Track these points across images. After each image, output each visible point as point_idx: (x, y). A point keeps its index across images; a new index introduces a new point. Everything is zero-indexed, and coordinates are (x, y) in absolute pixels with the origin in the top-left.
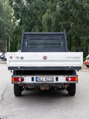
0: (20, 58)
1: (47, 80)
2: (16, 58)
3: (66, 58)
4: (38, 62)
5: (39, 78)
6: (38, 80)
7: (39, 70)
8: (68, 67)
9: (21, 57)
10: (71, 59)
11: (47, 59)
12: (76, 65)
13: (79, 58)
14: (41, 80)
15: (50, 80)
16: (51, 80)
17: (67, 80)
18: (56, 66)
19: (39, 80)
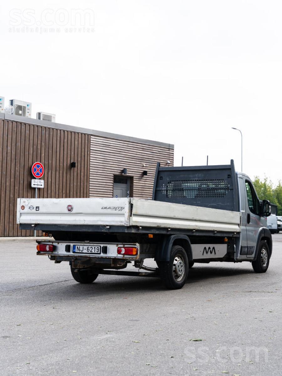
0: (35, 208)
1: (89, 252)
2: (30, 208)
3: (102, 208)
4: (60, 217)
5: (77, 247)
6: (76, 251)
7: (62, 230)
8: (105, 226)
9: (37, 207)
10: (109, 211)
11: (74, 211)
12: (117, 222)
13: (122, 208)
14: (80, 252)
15: (93, 252)
16: (96, 252)
17: (119, 252)
18: (86, 223)
19: (78, 251)
